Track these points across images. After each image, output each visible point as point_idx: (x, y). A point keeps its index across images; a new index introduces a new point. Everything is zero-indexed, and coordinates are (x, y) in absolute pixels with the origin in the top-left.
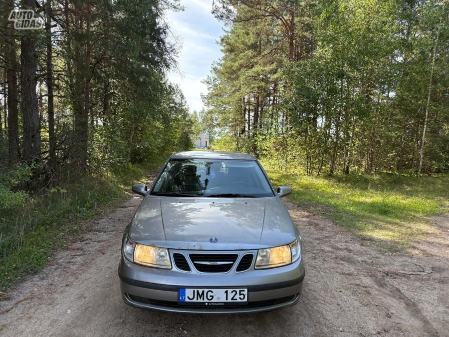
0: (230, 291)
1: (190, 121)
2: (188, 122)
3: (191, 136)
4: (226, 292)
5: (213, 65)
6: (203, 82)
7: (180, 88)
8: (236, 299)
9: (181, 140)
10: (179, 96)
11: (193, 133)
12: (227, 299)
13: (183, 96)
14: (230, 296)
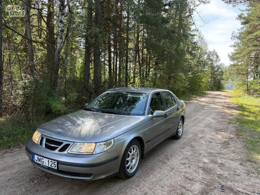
0: (50, 161)
1: (222, 72)
2: (221, 72)
3: (222, 82)
4: (48, 161)
5: (233, 34)
6: (231, 47)
7: (216, 52)
8: (52, 166)
9: (215, 84)
10: (215, 56)
11: (224, 80)
12: (49, 165)
13: (218, 56)
14: (50, 164)
